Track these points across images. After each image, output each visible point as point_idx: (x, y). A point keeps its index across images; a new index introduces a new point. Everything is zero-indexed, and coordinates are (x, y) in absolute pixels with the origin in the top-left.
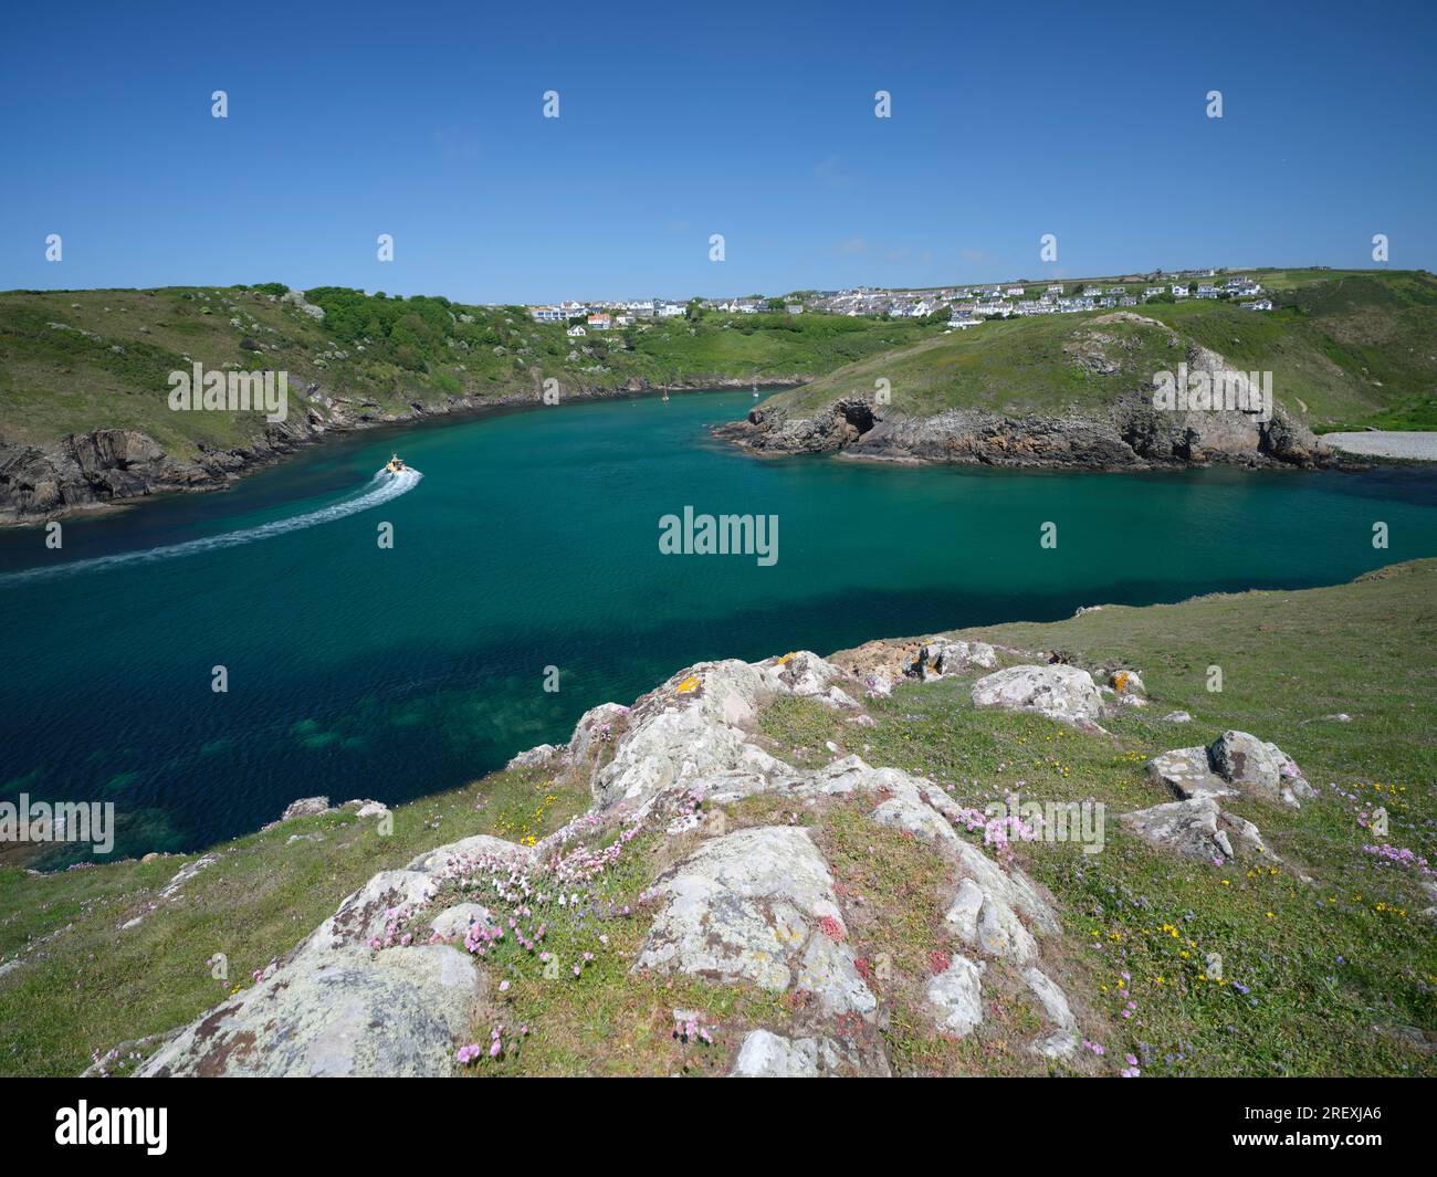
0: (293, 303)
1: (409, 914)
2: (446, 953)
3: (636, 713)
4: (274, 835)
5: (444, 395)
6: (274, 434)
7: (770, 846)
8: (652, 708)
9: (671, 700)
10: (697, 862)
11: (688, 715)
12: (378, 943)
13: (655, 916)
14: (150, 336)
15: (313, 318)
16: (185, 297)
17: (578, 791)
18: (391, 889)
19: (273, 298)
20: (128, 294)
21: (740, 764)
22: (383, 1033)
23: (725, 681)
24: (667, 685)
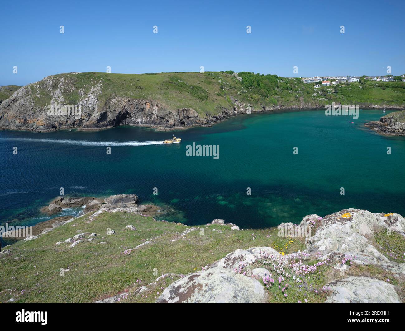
0: (235, 76)
1: (245, 265)
2: (256, 282)
3: (325, 221)
4: (209, 227)
5: (272, 105)
6: (224, 113)
7: (377, 288)
8: (331, 220)
9: (339, 219)
10: (345, 283)
11: (345, 227)
12: (236, 271)
13: (327, 297)
14: (199, 84)
15: (239, 80)
16: (209, 74)
17: (300, 242)
18: (242, 255)
19: (230, 75)
20: (196, 73)
21: (365, 251)
22: (236, 300)
23: (362, 218)
24: (338, 213)
